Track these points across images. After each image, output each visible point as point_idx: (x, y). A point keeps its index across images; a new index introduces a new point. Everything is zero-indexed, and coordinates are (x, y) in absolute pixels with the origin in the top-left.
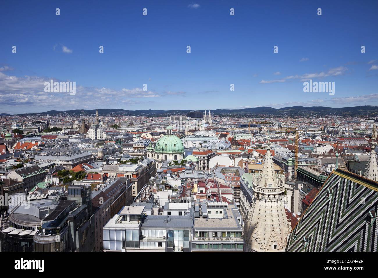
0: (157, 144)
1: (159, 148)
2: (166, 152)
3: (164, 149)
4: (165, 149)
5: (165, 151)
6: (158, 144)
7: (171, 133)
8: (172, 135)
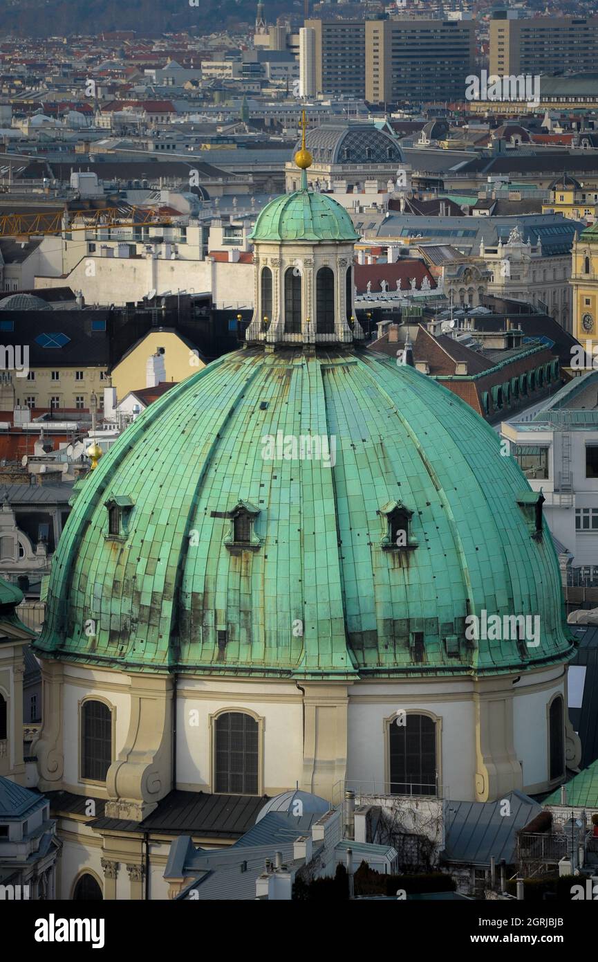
0: (79, 508)
1: (124, 587)
2: (237, 654)
3: (202, 601)
4: (219, 601)
5: (223, 638)
6: (101, 516)
7: (325, 322)
8: (359, 348)
